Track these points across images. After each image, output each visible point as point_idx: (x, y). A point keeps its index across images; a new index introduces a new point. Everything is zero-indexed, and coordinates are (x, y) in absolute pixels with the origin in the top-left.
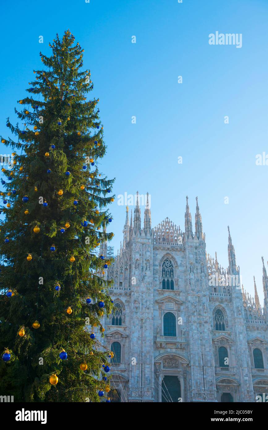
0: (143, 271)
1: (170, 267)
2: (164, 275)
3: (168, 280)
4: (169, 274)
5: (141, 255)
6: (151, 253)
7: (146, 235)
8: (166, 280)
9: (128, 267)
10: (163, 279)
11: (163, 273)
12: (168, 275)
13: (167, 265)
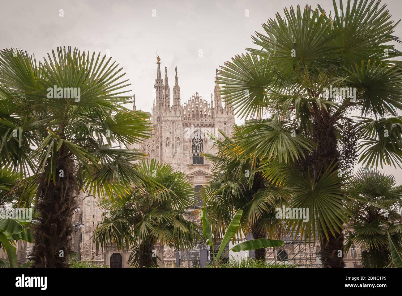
0: (173, 148)
1: (200, 142)
2: (194, 150)
3: (198, 155)
4: (199, 149)
5: (171, 133)
6: (181, 130)
7: (175, 112)
8: (196, 155)
9: (159, 145)
10: (193, 154)
11: (193, 149)
13: (197, 140)
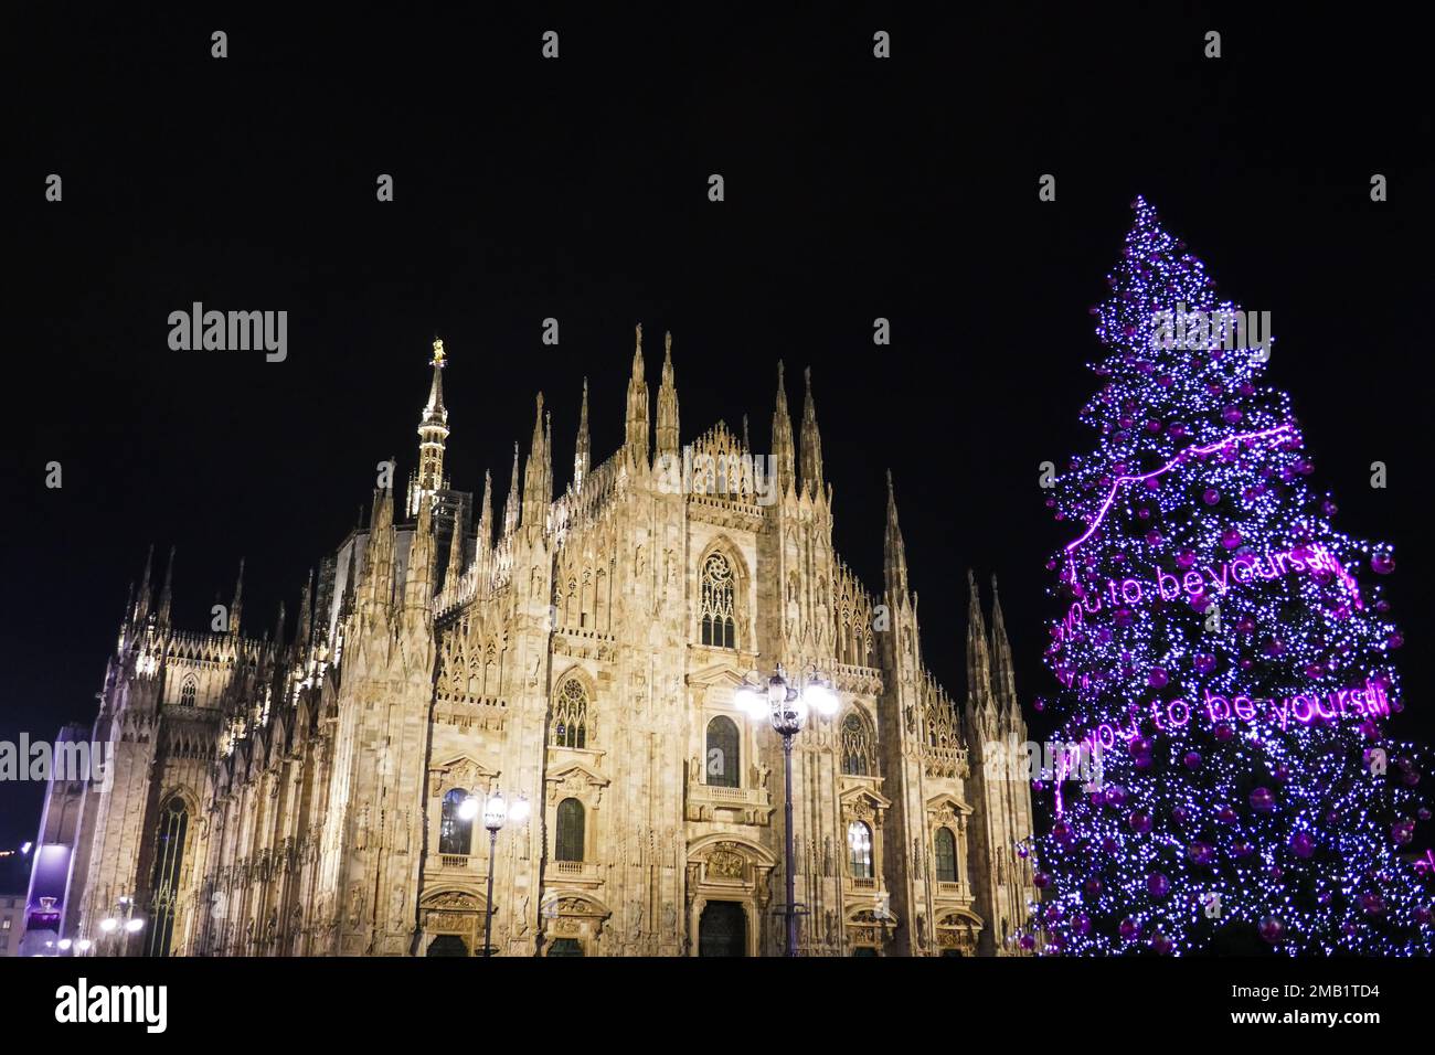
0: (656, 584)
1: (726, 580)
2: (707, 602)
3: (718, 619)
4: (721, 599)
5: (652, 534)
6: (680, 530)
8: (713, 616)
9: (607, 568)
10: (704, 614)
11: (704, 597)
12: (718, 604)
13: (716, 571)
